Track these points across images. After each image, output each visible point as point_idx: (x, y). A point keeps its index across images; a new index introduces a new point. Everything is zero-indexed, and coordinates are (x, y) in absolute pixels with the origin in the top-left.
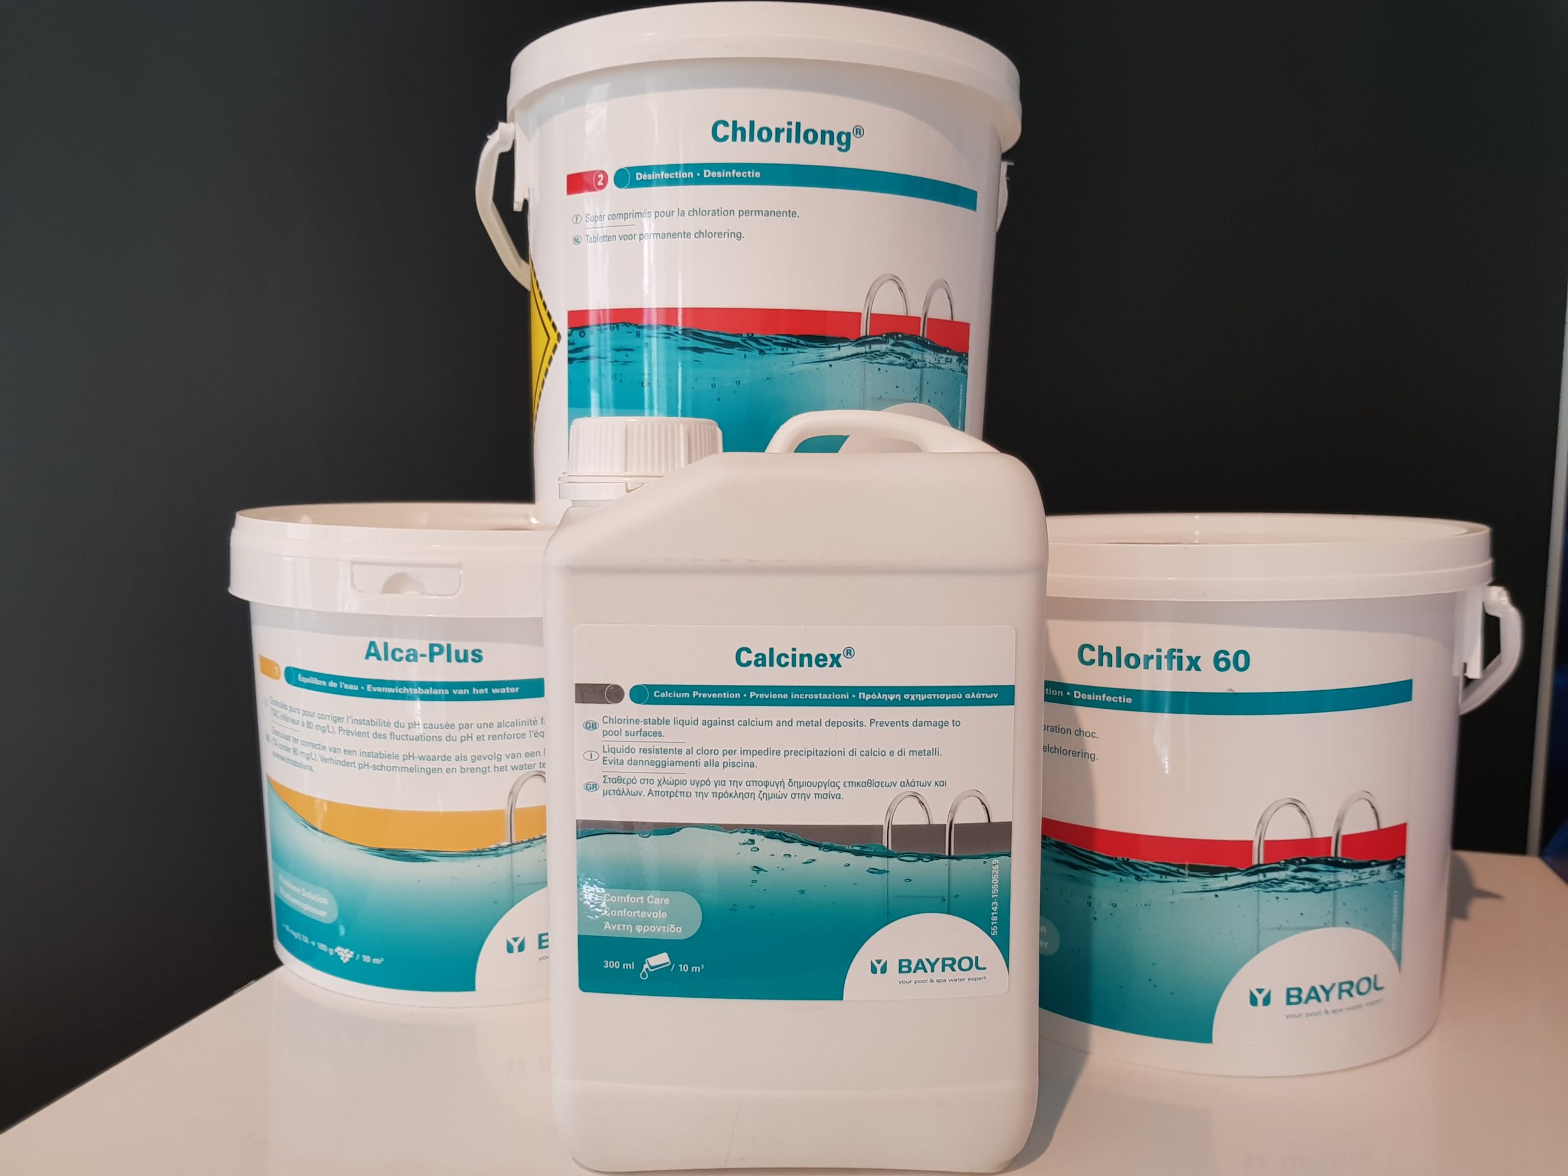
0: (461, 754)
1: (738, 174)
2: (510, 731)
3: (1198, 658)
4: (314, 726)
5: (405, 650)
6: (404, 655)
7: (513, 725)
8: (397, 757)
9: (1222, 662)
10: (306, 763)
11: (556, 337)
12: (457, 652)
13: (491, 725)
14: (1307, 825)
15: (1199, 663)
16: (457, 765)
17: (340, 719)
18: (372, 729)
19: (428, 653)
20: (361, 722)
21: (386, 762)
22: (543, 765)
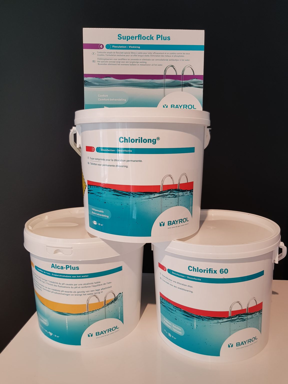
0: (75, 291)
1: (126, 151)
2: (87, 286)
3: (216, 271)
4: (41, 281)
5: (60, 266)
6: (60, 267)
7: (87, 284)
8: (60, 291)
9: (221, 271)
10: (40, 289)
12: (73, 267)
13: (82, 285)
14: (241, 307)
15: (216, 272)
16: (74, 294)
17: (47, 281)
18: (54, 284)
19: (66, 268)
20: (51, 282)
21: (57, 292)
22: (96, 293)
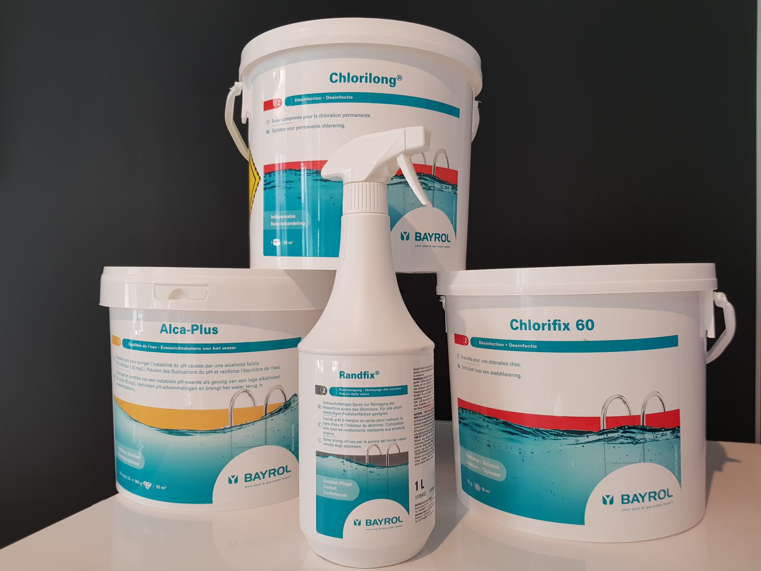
0: (207, 381)
1: (342, 98)
2: (232, 369)
3: (568, 324)
4: (136, 368)
5: (179, 328)
6: (179, 330)
7: (233, 365)
8: (175, 382)
9: (580, 325)
10: (131, 387)
11: (259, 179)
12: (205, 329)
13: (222, 366)
14: (628, 408)
15: (569, 326)
16: (204, 386)
17: (147, 364)
18: (162, 368)
19: (191, 330)
20: (158, 365)
21: (169, 385)
22: (248, 386)
